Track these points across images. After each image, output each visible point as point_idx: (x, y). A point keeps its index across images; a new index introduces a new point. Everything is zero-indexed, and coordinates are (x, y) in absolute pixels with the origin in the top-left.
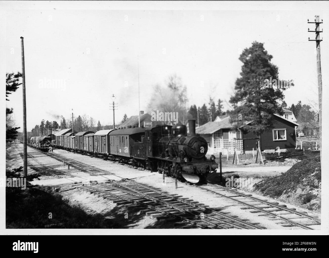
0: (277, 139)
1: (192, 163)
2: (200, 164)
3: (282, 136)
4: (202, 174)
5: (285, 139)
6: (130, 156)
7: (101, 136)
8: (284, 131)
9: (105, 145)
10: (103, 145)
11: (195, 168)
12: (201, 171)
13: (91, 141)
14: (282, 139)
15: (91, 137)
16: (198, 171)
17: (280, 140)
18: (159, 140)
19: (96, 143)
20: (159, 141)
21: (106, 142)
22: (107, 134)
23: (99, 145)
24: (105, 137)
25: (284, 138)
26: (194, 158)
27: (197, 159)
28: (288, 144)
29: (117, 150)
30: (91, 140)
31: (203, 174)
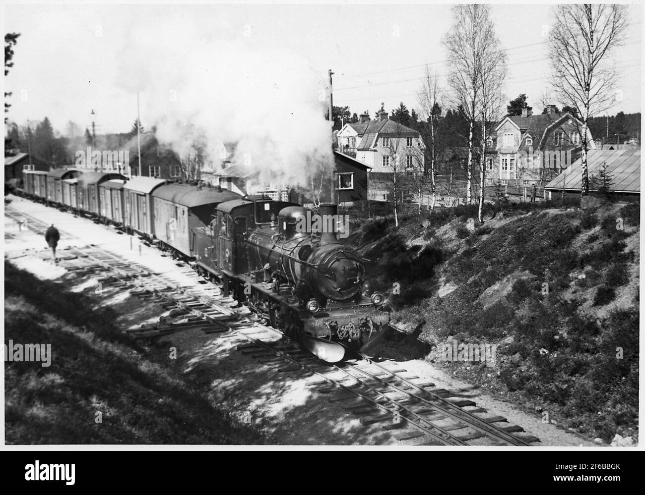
0: (340, 188)
1: (327, 310)
2: (346, 315)
3: (347, 183)
4: (350, 340)
5: (352, 188)
6: (191, 254)
7: (138, 194)
8: (351, 175)
9: (145, 214)
10: (141, 215)
11: (333, 324)
12: (348, 332)
13: (116, 199)
14: (347, 187)
15: (118, 190)
16: (340, 331)
17: (344, 188)
18: (247, 236)
19: (128, 205)
20: (250, 239)
21: (146, 207)
22: (148, 191)
23: (133, 212)
24: (144, 197)
25: (351, 186)
26: (330, 298)
27: (338, 301)
28: (356, 196)
29: (167, 234)
30: (116, 196)
31: (352, 340)
